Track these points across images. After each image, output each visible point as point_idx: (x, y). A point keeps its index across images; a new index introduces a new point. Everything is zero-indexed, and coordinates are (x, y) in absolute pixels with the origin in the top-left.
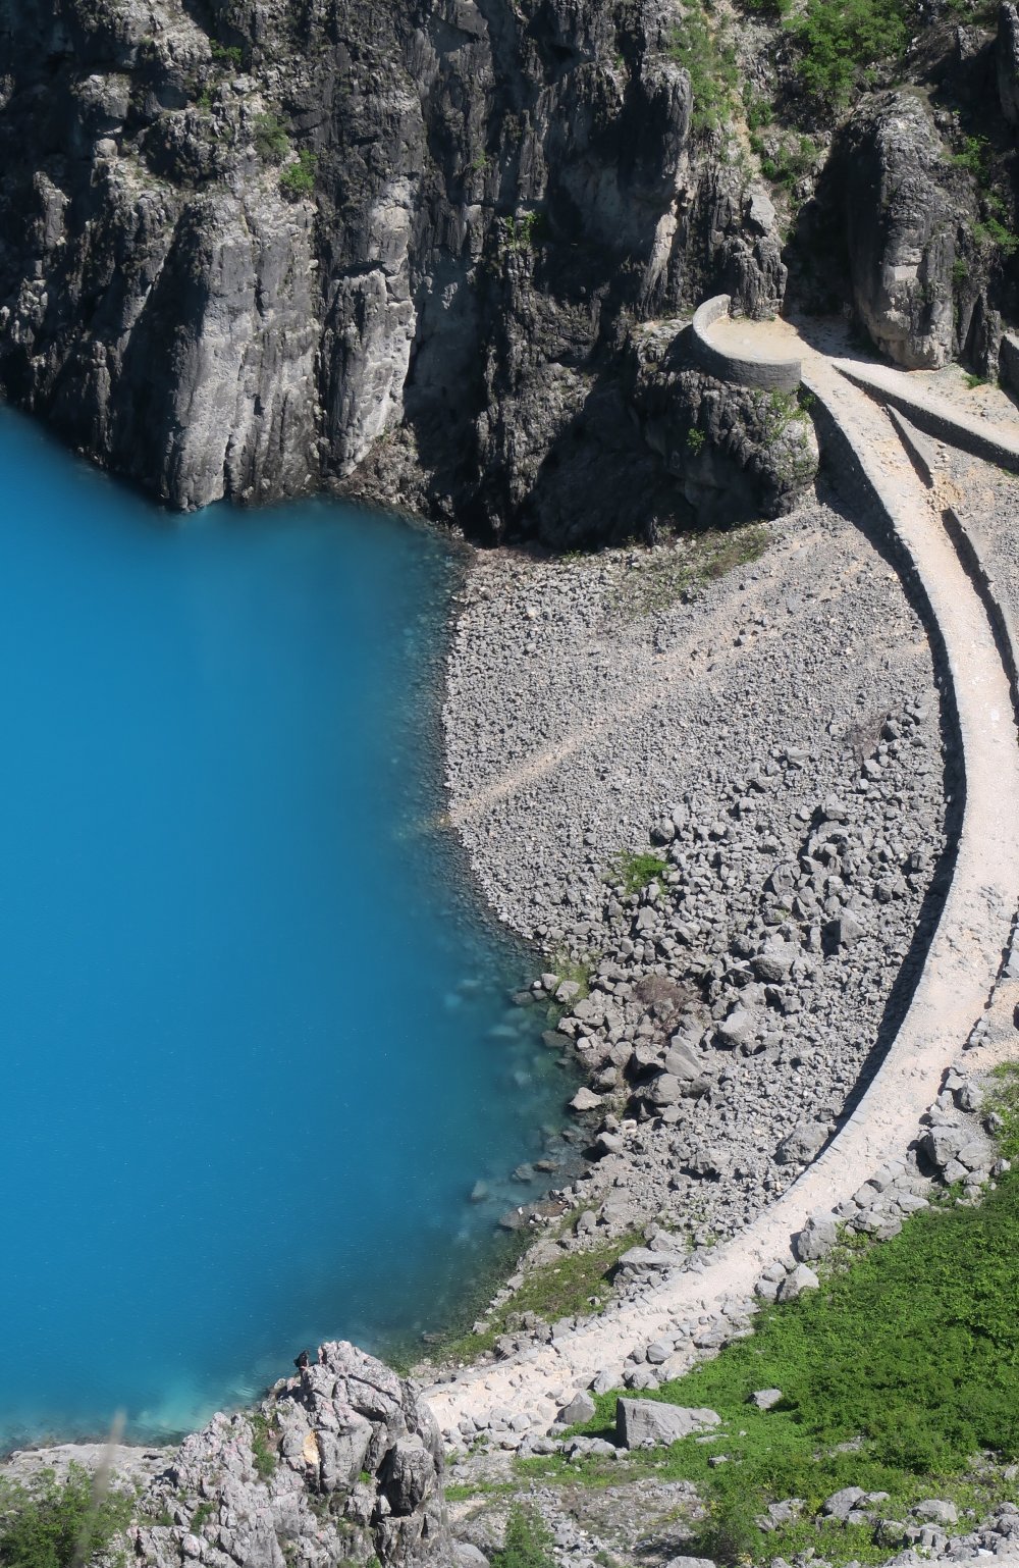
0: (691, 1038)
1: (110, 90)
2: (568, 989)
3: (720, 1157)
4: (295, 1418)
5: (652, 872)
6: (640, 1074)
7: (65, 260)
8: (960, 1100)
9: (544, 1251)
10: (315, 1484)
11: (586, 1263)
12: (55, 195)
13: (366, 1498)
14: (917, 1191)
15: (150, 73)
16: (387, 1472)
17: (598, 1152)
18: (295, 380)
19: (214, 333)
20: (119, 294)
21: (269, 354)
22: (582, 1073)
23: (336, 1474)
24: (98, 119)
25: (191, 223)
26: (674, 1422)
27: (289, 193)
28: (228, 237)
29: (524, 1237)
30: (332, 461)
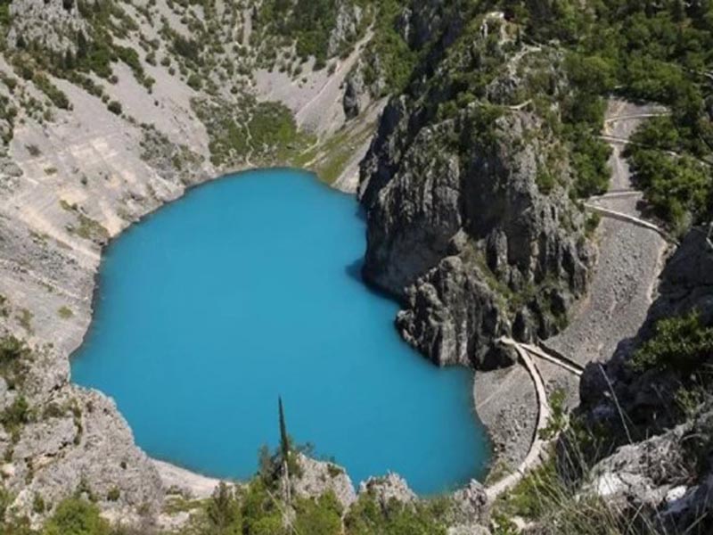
0: (509, 440)
1: (430, 310)
2: (492, 433)
3: (514, 457)
4: (468, 490)
5: (501, 416)
6: (502, 446)
7: (425, 333)
8: (544, 449)
9: (492, 472)
10: (471, 500)
11: (497, 474)
12: (424, 324)
13: (478, 503)
14: (539, 462)
15: (435, 307)
16: (480, 498)
17: (498, 457)
18: (453, 348)
19: (444, 342)
20: (432, 336)
21: (450, 345)
22: (495, 446)
23: (474, 499)
24: (428, 313)
25: (440, 327)
26: (512, 497)
27: (452, 323)
28: (445, 329)
29: (489, 470)
30: (457, 359)
